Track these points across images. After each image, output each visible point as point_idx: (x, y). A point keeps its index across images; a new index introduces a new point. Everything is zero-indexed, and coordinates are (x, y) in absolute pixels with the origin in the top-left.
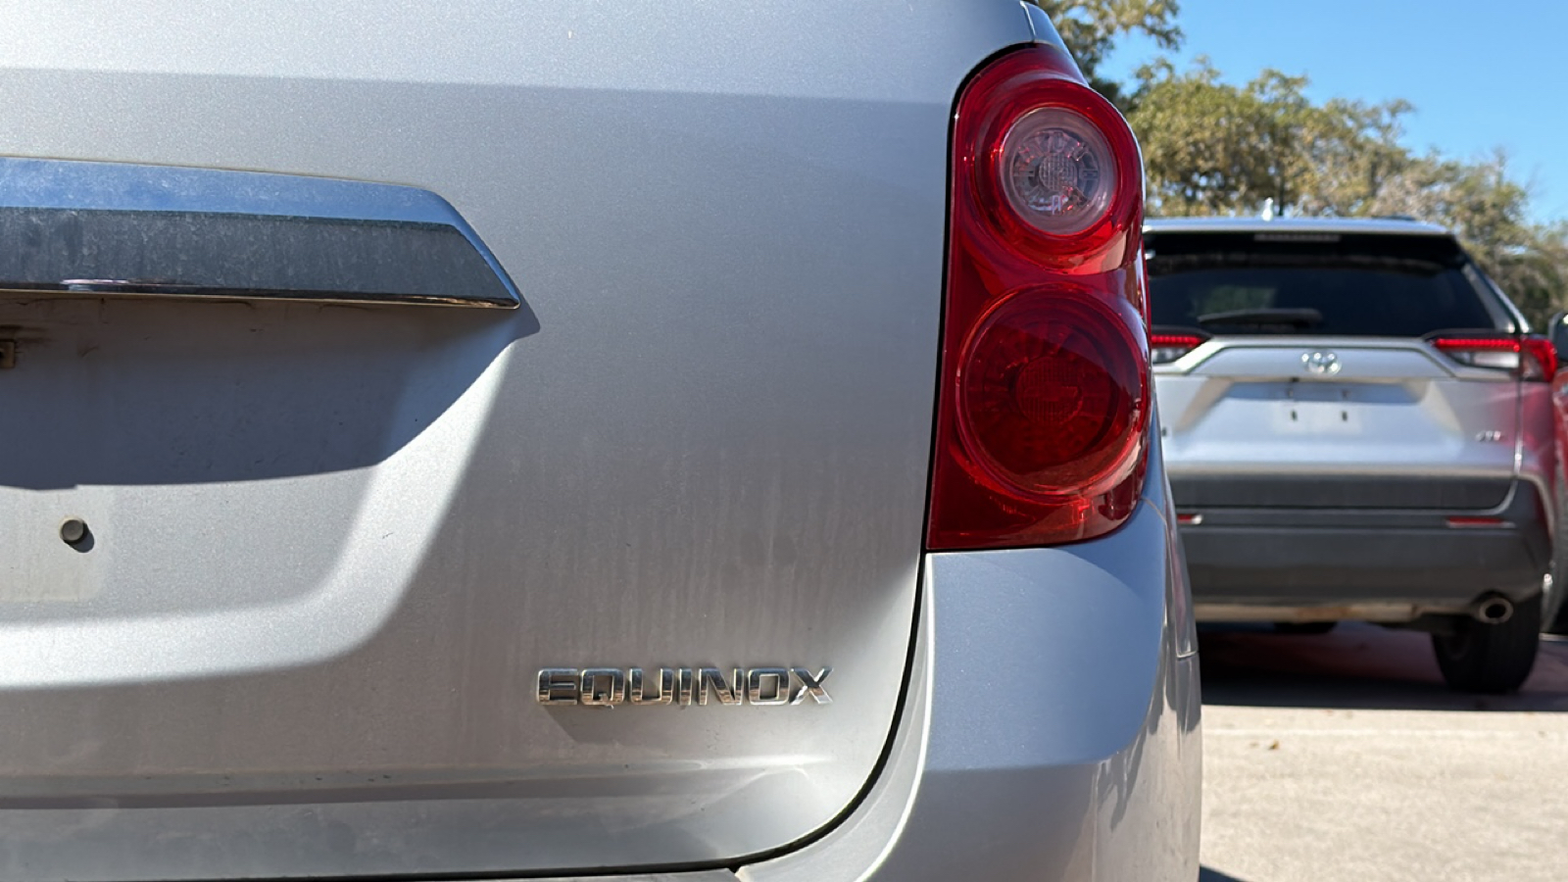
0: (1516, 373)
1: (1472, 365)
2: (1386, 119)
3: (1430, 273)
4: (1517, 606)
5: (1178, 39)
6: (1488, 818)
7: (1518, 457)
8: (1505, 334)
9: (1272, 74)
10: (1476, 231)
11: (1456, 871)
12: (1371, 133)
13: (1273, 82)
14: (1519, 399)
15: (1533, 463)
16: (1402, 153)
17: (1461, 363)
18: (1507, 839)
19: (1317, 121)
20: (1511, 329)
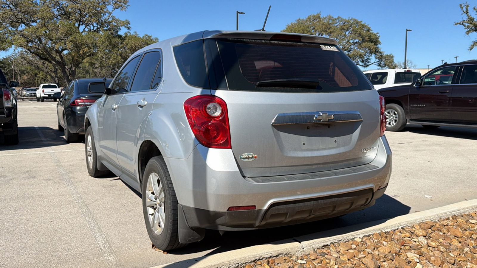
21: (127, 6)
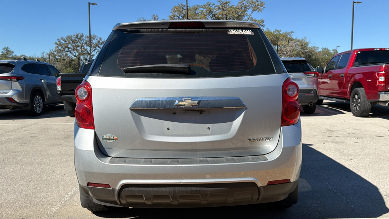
0: (314, 76)
1: (308, 76)
2: (290, 34)
3: (303, 64)
4: (314, 104)
5: (264, 26)
6: (312, 131)
7: (314, 87)
8: (312, 72)
9: (276, 30)
10: (302, 48)
11: (310, 138)
12: (288, 36)
13: (277, 31)
14: (314, 79)
15: (316, 87)
16: (292, 38)
17: (307, 75)
18: (315, 134)
19: (282, 36)
20: (313, 71)
21: (264, 8)
